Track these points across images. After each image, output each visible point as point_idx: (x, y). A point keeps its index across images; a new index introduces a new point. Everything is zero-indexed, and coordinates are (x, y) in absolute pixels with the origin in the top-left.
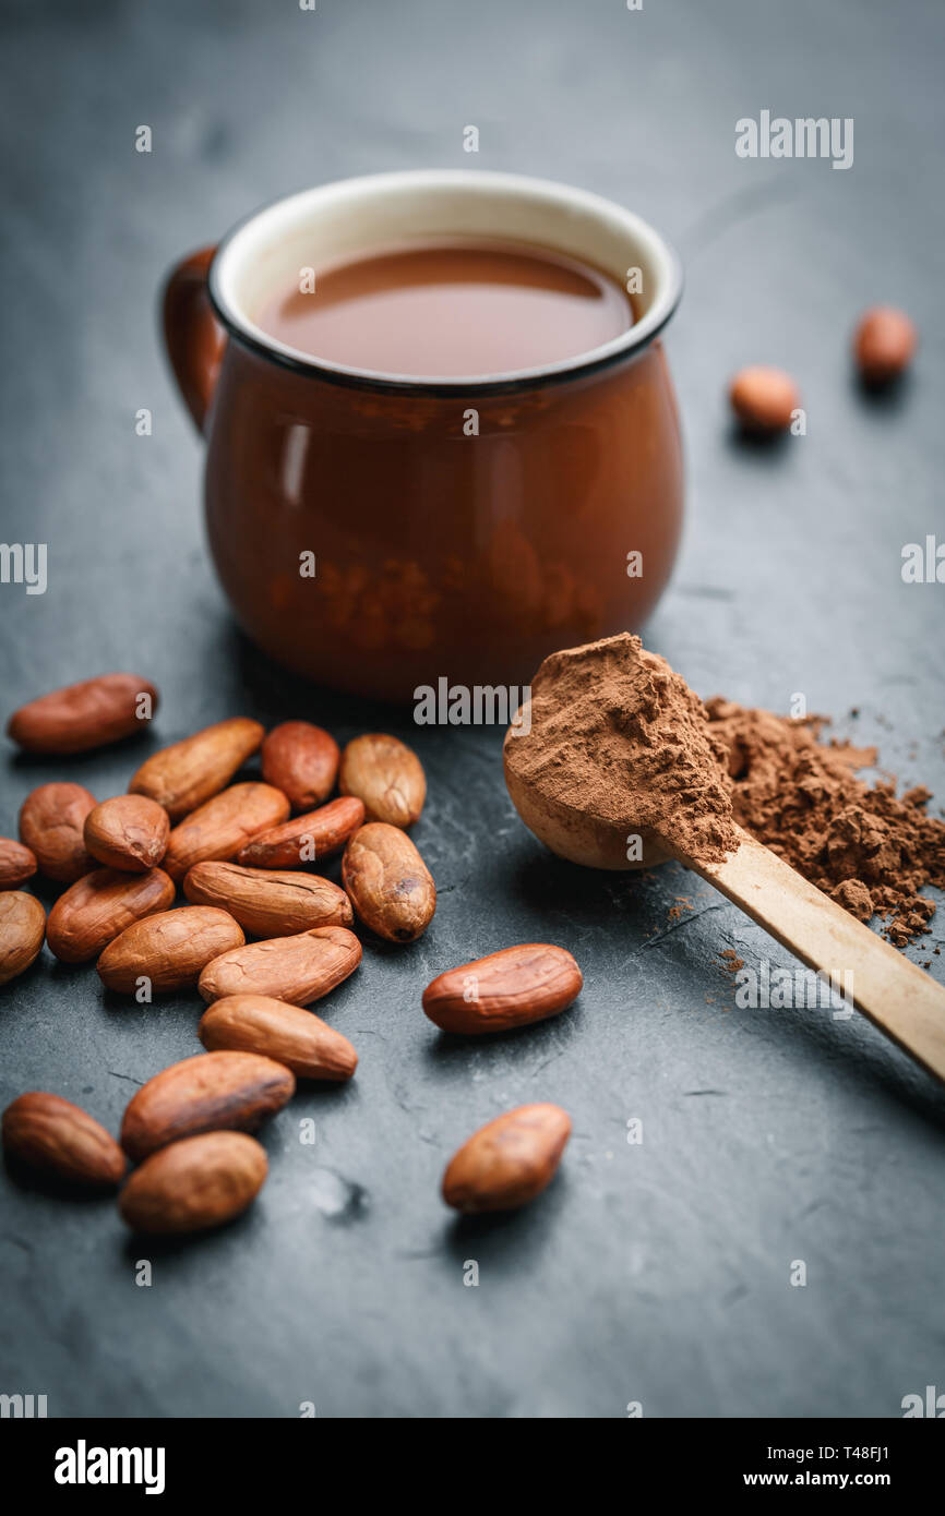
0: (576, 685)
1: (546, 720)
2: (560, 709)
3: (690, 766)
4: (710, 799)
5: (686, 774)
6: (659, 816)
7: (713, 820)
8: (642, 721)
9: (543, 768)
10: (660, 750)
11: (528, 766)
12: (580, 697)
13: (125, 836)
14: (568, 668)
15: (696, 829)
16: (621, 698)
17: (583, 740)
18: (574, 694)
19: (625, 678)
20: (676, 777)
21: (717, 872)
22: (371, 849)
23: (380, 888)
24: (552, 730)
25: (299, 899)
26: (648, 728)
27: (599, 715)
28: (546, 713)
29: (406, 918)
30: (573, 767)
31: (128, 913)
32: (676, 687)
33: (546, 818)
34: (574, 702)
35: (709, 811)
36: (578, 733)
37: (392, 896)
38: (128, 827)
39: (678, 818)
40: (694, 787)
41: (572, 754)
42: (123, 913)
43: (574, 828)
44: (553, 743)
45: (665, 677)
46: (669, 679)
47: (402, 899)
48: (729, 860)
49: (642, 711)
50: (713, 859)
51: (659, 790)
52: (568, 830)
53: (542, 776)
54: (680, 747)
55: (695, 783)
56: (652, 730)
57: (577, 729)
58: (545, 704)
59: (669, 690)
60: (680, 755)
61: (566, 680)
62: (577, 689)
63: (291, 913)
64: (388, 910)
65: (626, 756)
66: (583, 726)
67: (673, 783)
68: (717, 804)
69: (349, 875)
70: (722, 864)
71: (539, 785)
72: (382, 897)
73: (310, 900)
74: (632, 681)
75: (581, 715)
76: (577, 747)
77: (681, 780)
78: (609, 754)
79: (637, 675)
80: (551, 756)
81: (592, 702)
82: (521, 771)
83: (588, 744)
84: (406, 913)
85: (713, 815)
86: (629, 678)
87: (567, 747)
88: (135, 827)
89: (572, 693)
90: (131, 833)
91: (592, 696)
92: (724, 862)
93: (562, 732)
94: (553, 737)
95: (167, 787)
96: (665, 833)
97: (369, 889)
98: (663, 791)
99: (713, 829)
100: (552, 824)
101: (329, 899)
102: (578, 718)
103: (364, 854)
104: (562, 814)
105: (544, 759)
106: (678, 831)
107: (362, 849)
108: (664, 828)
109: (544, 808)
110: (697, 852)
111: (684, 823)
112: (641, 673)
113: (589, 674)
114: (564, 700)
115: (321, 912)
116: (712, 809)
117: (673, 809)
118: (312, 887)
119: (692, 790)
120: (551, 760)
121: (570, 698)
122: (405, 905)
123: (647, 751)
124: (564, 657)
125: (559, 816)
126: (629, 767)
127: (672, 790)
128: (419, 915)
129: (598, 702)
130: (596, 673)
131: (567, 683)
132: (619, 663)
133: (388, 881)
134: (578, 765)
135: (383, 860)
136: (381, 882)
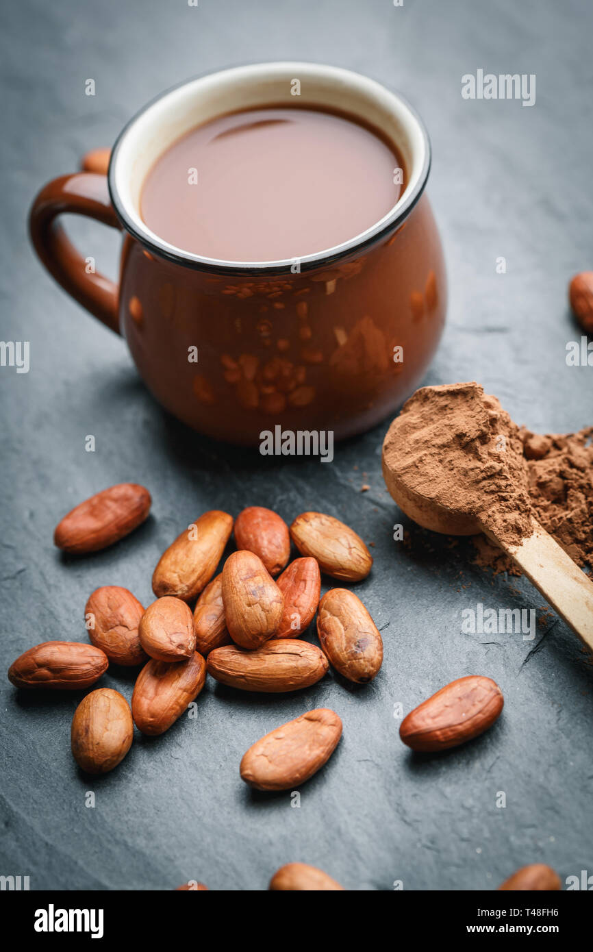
0: (437, 412)
1: (413, 433)
2: (424, 426)
3: (506, 478)
4: (518, 502)
5: (503, 483)
6: (482, 509)
7: (518, 517)
8: (477, 443)
9: (408, 467)
10: (488, 465)
11: (398, 463)
12: (438, 421)
13: (171, 641)
14: (433, 399)
15: (505, 521)
16: (467, 427)
17: (436, 451)
18: (435, 417)
19: (469, 413)
20: (496, 484)
21: (515, 553)
22: (334, 615)
23: (344, 649)
24: (417, 442)
25: (293, 664)
26: (481, 449)
27: (450, 436)
28: (414, 428)
29: (364, 670)
30: (428, 469)
31: (185, 693)
32: (504, 421)
33: (405, 499)
34: (434, 423)
35: (515, 509)
36: (434, 446)
37: (353, 655)
38: (171, 634)
39: (493, 512)
40: (507, 492)
41: (428, 459)
42: (182, 694)
43: (424, 509)
44: (417, 449)
45: (496, 415)
46: (499, 416)
47: (360, 657)
48: (524, 544)
49: (479, 437)
50: (515, 543)
51: (483, 491)
52: (421, 510)
53: (407, 472)
54: (501, 464)
55: (509, 490)
56: (483, 450)
57: (434, 443)
58: (415, 422)
59: (499, 423)
60: (501, 470)
61: (430, 407)
62: (437, 414)
63: (292, 675)
64: (351, 666)
65: (464, 465)
66: (439, 441)
67: (493, 487)
68: (523, 507)
69: (323, 635)
70: (520, 547)
71: (404, 478)
72: (346, 656)
73: (301, 663)
74: (474, 417)
75: (437, 433)
76: (432, 455)
77: (499, 487)
78: (453, 462)
79: (479, 412)
80: (415, 459)
81: (446, 425)
82: (394, 466)
83: (440, 454)
84: (363, 667)
85: (518, 512)
86: (473, 413)
87: (425, 455)
88: (175, 633)
89: (434, 417)
90: (174, 638)
91: (447, 422)
92: (521, 545)
93: (423, 443)
94: (417, 446)
95: (181, 582)
96: (484, 521)
97: (337, 649)
98: (486, 492)
99: (516, 522)
100: (410, 504)
101: (312, 658)
102: (435, 435)
103: (330, 618)
104: (417, 500)
105: (409, 461)
106: (492, 521)
107: (329, 616)
108: (484, 517)
109: (405, 493)
110: (504, 537)
111: (498, 516)
112: (481, 411)
113: (446, 406)
114: (427, 420)
115: (310, 669)
116: (518, 507)
117: (490, 505)
118: (298, 652)
119: (506, 494)
120: (414, 462)
121: (432, 420)
122: (362, 661)
123: (479, 464)
124: (431, 391)
125: (415, 500)
126: (466, 473)
127: (492, 492)
128: (372, 666)
129: (451, 427)
130: (451, 406)
131: (431, 409)
132: (468, 401)
133: (349, 641)
134: (432, 467)
135: (343, 623)
136: (344, 645)
